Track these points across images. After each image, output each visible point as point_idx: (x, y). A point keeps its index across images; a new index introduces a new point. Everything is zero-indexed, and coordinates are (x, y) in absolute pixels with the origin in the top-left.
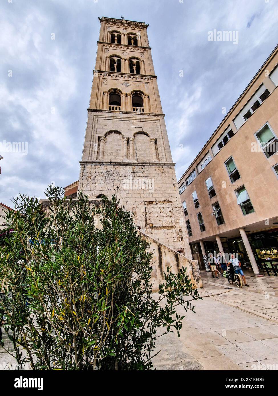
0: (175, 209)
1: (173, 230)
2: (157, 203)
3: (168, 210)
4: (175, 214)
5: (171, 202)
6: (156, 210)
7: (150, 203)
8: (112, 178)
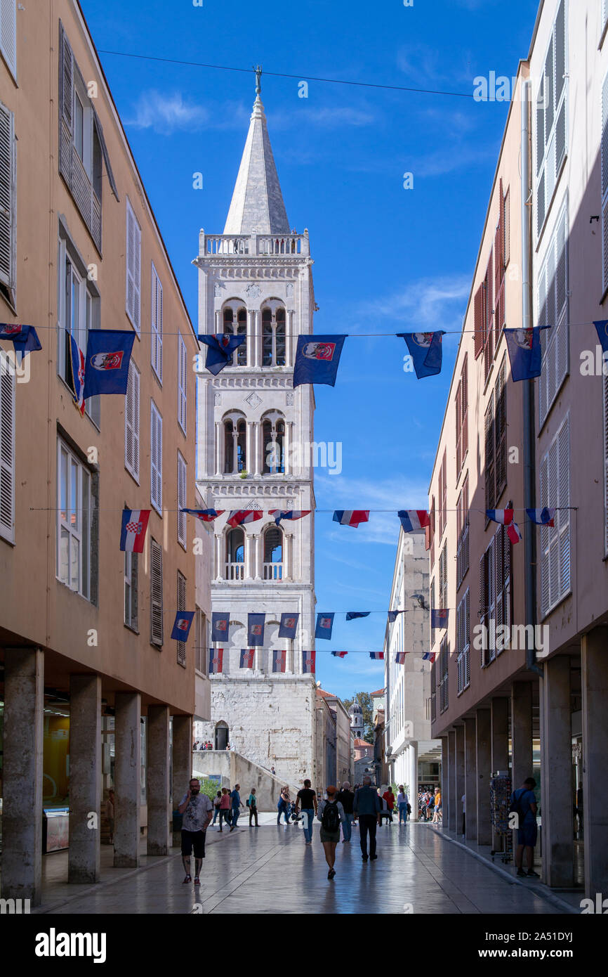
0: (303, 739)
1: (297, 762)
2: (283, 732)
3: (294, 740)
4: (303, 746)
5: (300, 731)
6: (280, 740)
7: (275, 731)
8: (233, 700)
